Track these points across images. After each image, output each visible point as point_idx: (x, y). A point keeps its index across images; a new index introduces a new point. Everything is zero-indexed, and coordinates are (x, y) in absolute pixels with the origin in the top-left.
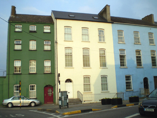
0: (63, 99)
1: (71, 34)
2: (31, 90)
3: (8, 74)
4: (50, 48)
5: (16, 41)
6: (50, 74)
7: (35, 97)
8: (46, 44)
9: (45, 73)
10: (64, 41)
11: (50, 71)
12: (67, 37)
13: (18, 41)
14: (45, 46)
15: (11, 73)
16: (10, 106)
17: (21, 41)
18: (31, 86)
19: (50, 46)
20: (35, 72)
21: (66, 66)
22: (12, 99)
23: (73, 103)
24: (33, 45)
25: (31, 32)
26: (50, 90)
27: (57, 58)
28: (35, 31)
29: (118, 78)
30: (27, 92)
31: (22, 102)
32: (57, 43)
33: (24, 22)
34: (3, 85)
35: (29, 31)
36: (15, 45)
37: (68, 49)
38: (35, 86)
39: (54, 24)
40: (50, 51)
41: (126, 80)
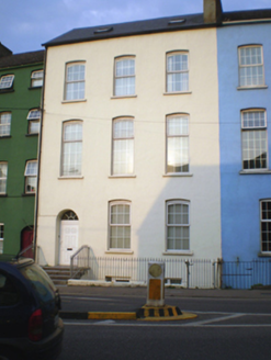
1: (84, 82)
8: (32, 118)
9: (27, 193)
10: (63, 103)
12: (73, 91)
20: (4, 193)
24: (4, 125)
28: (9, 89)
29: (229, 208)
32: (42, 110)
37: (72, 125)
41: (264, 218)
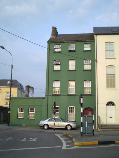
0: (86, 125)
1: (113, 50)
2: (69, 112)
3: (47, 95)
4: (90, 67)
5: (55, 62)
6: (90, 96)
7: (74, 120)
8: (86, 63)
9: (85, 94)
10: (106, 59)
11: (91, 92)
12: (109, 54)
13: (57, 62)
14: (85, 65)
15: (50, 94)
16: (46, 127)
17: (60, 61)
18: (69, 108)
19: (90, 65)
20: (74, 93)
21: (108, 86)
22: (48, 121)
23: (113, 130)
24: (72, 65)
25: (70, 51)
26: (90, 113)
27: (97, 78)
28: (75, 50)
30: (66, 114)
31: (58, 124)
32: (97, 61)
33: (63, 42)
34: (42, 106)
35: (68, 51)
36: (55, 66)
37: (110, 68)
38: (73, 108)
39: (94, 41)
40: (91, 70)
